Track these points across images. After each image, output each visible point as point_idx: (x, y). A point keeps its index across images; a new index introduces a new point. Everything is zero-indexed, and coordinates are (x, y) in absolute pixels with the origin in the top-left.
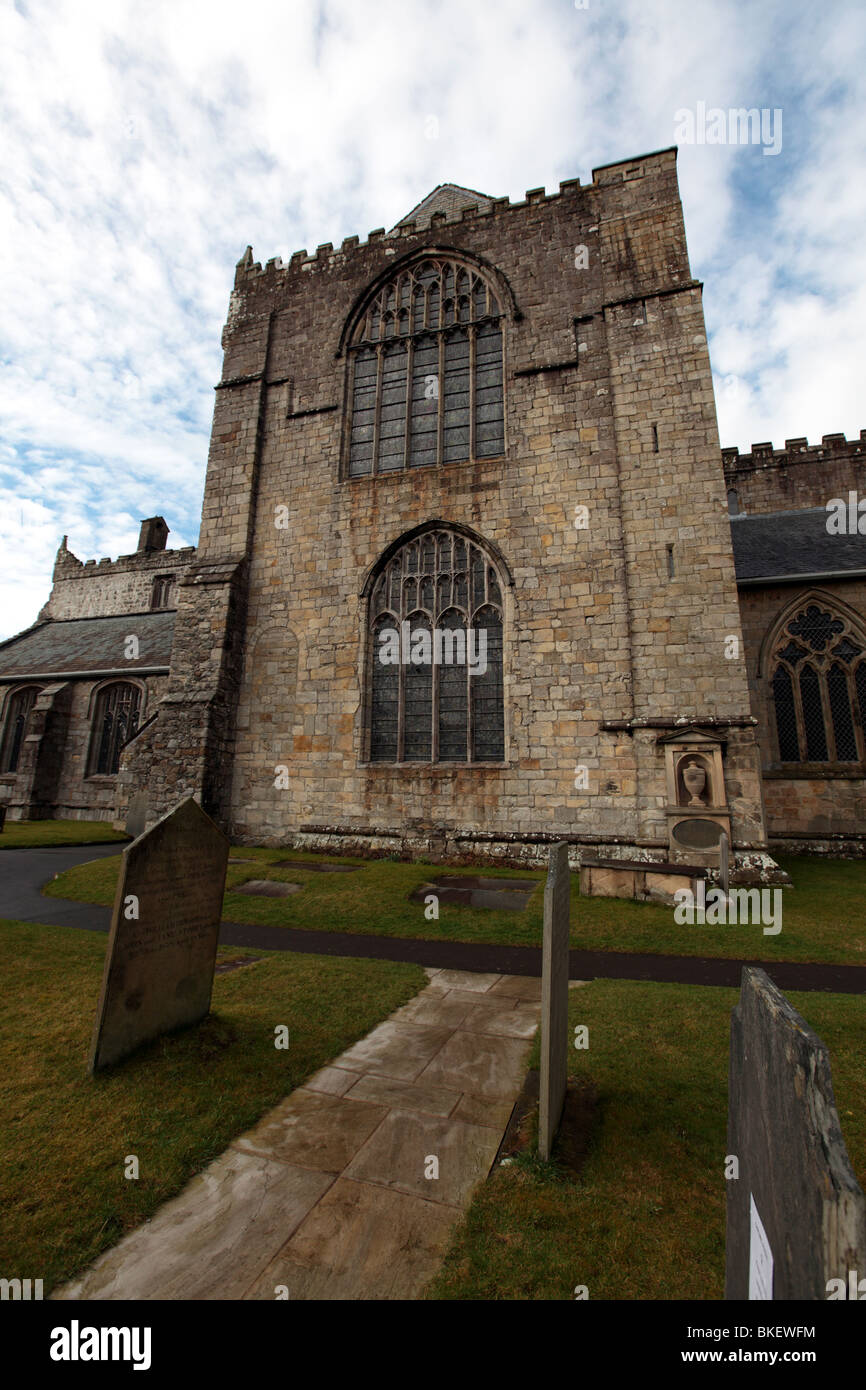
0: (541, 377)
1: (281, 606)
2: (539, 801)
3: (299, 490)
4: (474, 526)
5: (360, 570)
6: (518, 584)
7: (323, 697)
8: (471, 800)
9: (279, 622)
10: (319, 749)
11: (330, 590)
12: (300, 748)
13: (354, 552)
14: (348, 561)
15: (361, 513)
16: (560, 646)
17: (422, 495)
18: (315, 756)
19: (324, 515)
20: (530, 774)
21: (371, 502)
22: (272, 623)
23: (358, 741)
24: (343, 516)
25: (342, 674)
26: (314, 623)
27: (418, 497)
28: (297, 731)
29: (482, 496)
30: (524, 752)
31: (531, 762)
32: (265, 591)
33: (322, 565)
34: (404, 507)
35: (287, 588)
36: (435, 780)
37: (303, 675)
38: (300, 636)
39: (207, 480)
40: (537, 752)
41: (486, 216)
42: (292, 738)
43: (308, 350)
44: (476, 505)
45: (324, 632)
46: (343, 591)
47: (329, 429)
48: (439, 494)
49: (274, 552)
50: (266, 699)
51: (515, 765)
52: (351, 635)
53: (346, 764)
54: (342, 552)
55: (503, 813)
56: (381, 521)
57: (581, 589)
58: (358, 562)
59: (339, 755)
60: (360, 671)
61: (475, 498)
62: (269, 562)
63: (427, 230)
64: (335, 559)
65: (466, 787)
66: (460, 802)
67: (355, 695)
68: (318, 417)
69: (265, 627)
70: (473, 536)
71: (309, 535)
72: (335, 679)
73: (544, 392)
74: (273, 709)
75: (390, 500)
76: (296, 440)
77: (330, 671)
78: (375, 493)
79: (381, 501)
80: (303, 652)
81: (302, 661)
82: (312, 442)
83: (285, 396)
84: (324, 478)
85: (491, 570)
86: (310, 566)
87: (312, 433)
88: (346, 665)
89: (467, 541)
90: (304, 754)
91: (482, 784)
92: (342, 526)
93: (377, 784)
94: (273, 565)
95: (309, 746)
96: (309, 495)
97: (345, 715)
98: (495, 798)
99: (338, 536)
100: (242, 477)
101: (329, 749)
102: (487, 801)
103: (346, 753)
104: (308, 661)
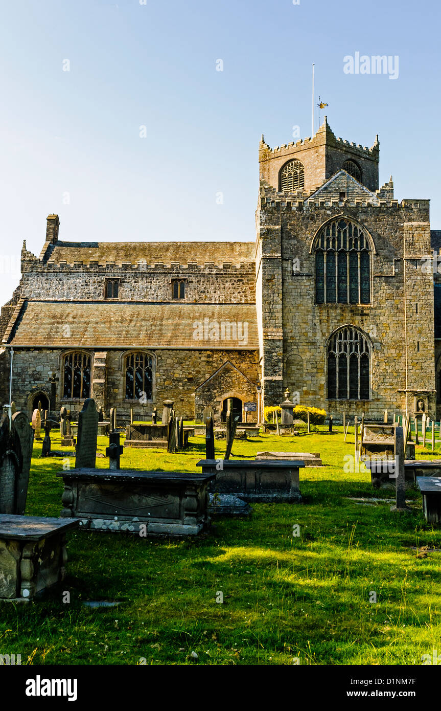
0: (383, 278)
1: (296, 347)
2: (380, 410)
3: (299, 305)
4: (362, 328)
5: (324, 338)
6: (375, 348)
7: (313, 378)
8: (361, 410)
9: (295, 353)
10: (312, 394)
11: (313, 344)
12: (306, 394)
13: (321, 331)
14: (319, 335)
15: (323, 318)
16: (387, 368)
17: (344, 314)
18: (311, 397)
19: (309, 316)
20: (377, 403)
21: (326, 314)
22: (292, 353)
23: (325, 392)
24: (317, 318)
25: (319, 371)
26: (308, 354)
27: (343, 315)
28: (305, 389)
29: (364, 318)
30: (376, 397)
31: (378, 400)
32: (289, 341)
33: (310, 334)
34: (338, 318)
35: (297, 341)
36: (350, 404)
37: (305, 371)
38: (303, 358)
39: (263, 297)
40: (379, 397)
41: (365, 207)
42: (303, 391)
43: (298, 248)
44: (362, 321)
45: (312, 357)
46: (318, 344)
47: (309, 283)
48: (350, 315)
49: (291, 327)
50: (292, 378)
51: (373, 400)
52: (322, 359)
53: (322, 399)
54: (317, 331)
55: (370, 413)
56: (330, 321)
57: (393, 351)
58: (323, 335)
59: (320, 396)
60: (325, 371)
61: (362, 318)
62: (290, 331)
63: (343, 207)
64: (315, 334)
65: (359, 406)
66: (358, 410)
67: (324, 378)
68: (304, 278)
69: (290, 354)
70: (361, 330)
71: (305, 323)
72: (317, 373)
73: (384, 284)
74: (295, 381)
75: (333, 314)
76: (296, 286)
77: (315, 370)
78: (328, 311)
79: (330, 315)
80: (305, 363)
81: (305, 366)
82: (303, 287)
83: (290, 265)
84: (309, 302)
85: (366, 342)
86: (305, 334)
87: (302, 284)
88: (321, 369)
89: (358, 332)
90: (307, 396)
91: (364, 405)
92: (317, 321)
93: (332, 405)
94: (291, 332)
95: (309, 394)
96: (303, 308)
97: (321, 384)
98: (368, 409)
99: (315, 325)
100: (278, 298)
101: (316, 394)
102: (366, 410)
103: (322, 396)
104: (307, 367)
